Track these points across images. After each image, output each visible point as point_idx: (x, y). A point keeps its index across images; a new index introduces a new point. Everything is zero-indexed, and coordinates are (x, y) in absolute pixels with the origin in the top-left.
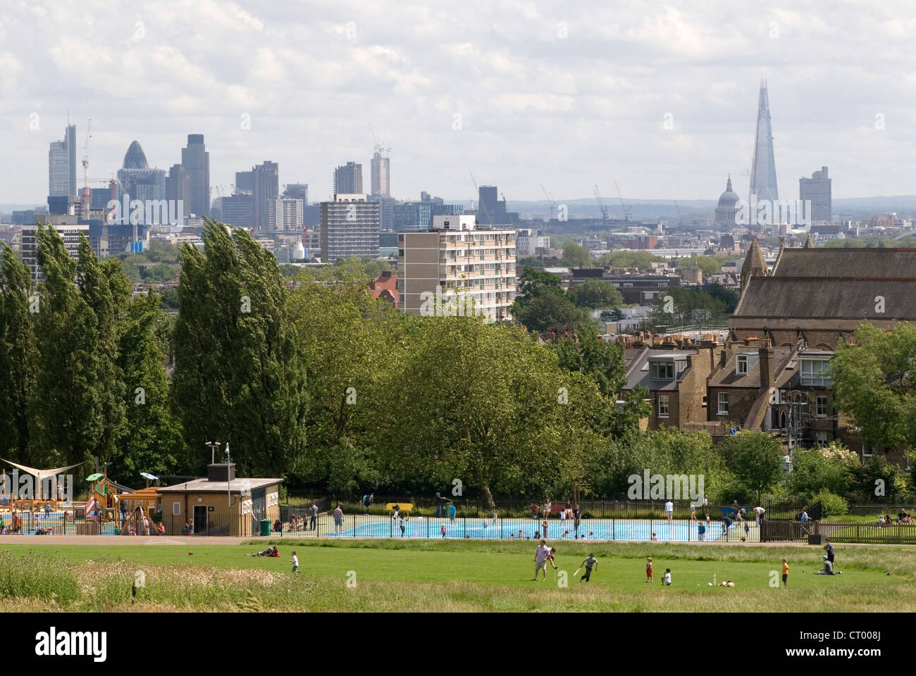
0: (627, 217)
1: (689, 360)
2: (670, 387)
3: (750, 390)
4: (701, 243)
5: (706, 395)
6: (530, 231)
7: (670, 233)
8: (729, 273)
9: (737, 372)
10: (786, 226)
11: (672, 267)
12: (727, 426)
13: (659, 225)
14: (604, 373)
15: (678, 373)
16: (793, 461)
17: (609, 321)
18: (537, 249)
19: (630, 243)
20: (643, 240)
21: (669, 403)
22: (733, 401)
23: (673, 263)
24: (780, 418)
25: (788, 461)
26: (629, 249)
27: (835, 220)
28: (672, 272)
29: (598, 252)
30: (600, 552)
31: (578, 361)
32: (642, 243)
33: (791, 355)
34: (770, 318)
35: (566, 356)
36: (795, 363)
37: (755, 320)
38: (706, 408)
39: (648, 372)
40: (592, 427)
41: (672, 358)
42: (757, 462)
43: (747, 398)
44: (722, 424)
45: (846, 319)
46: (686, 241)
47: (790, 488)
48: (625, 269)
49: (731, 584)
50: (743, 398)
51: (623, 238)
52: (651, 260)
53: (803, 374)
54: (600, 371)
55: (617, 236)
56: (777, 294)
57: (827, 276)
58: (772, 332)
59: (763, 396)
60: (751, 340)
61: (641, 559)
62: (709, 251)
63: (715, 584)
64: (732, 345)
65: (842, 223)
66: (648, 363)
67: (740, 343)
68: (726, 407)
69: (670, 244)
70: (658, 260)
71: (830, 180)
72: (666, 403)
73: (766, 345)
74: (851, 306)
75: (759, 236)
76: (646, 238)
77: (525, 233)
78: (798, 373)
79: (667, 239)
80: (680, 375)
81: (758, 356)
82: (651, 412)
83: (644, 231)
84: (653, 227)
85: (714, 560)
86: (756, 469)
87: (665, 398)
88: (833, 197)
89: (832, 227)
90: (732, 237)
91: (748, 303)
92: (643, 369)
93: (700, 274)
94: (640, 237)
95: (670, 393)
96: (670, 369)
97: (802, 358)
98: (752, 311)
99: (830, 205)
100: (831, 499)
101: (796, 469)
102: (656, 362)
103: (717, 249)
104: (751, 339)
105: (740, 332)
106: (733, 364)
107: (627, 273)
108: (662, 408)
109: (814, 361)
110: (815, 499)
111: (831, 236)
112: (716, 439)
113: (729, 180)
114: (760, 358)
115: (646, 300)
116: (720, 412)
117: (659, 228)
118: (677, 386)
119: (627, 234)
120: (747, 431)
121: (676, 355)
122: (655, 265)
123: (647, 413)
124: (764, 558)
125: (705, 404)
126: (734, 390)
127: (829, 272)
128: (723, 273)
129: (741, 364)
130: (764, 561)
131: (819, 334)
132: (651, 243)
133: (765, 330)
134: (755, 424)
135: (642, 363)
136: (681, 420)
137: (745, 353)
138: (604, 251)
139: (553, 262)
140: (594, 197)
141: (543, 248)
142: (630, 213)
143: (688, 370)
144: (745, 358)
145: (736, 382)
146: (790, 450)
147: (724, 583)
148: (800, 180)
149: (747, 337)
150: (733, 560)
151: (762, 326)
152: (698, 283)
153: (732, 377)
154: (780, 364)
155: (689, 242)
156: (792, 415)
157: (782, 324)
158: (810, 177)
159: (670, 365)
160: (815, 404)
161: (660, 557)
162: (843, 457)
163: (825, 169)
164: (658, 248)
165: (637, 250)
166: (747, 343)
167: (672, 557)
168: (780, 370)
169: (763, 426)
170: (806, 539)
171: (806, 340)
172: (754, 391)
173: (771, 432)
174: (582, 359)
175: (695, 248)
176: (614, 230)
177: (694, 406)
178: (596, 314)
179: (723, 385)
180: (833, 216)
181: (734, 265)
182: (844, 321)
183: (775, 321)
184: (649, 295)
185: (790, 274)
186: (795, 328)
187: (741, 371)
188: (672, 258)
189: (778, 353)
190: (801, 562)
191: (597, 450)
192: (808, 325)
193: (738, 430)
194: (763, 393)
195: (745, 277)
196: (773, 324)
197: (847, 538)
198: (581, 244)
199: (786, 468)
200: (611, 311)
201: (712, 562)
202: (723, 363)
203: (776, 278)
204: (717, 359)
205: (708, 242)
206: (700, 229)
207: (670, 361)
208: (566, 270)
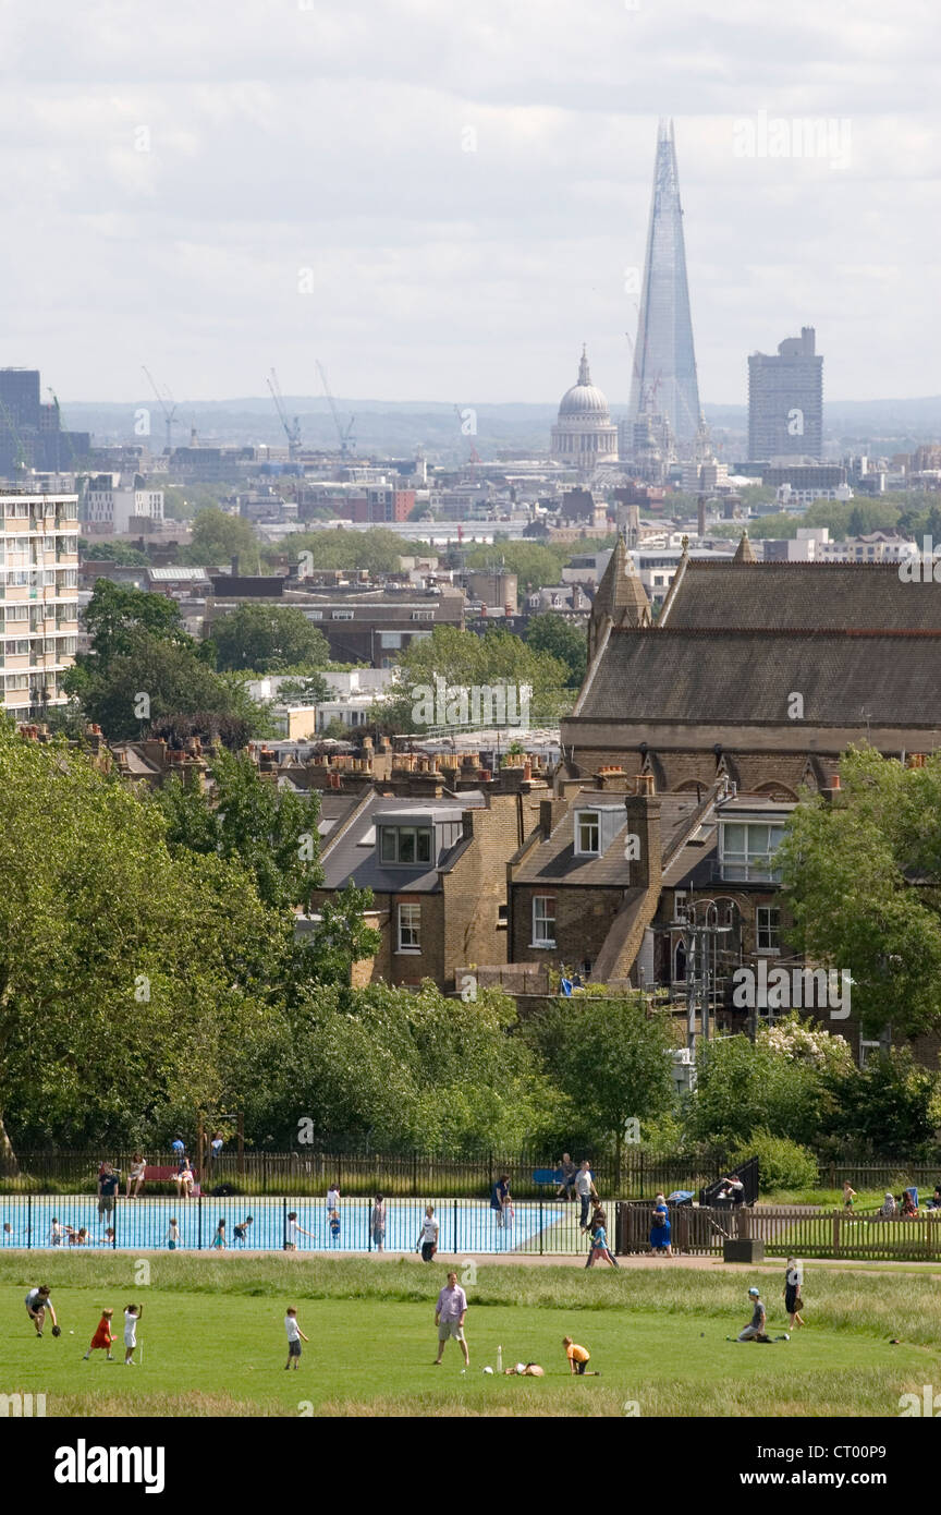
0: (344, 446)
1: (467, 821)
2: (423, 883)
3: (605, 892)
4: (518, 510)
5: (505, 903)
6: (116, 478)
7: (446, 484)
8: (580, 583)
9: (578, 850)
10: (715, 468)
11: (448, 569)
12: (552, 974)
13: (419, 465)
14: (272, 858)
15: (443, 850)
16: (698, 1059)
17: (295, 705)
18: (133, 519)
19: (353, 507)
20: (382, 500)
21: (420, 920)
22: (568, 915)
23: (452, 556)
24: (674, 956)
25: (686, 1061)
26: (350, 522)
27: (832, 454)
28: (447, 581)
29: (277, 528)
30: (251, 1284)
31: (211, 827)
32: (379, 506)
33: (700, 812)
34: (653, 723)
35: (183, 819)
36: (710, 831)
37: (620, 728)
38: (504, 933)
39: (373, 850)
40: (242, 981)
41: (429, 818)
42: (613, 1066)
43: (599, 910)
44: (542, 970)
45: (828, 725)
46: (483, 503)
47: (690, 1125)
48: (339, 573)
49: (535, 1369)
50: (590, 910)
51: (335, 496)
52: (399, 553)
53: (726, 857)
54: (262, 851)
55: (323, 491)
56: (669, 668)
57: (785, 626)
58: (659, 755)
59: (636, 903)
60: (609, 777)
61: (342, 1302)
62: (535, 528)
63: (500, 1369)
64: (566, 789)
65: (847, 461)
66: (373, 829)
67: (583, 783)
68: (552, 931)
69: (446, 509)
70: (417, 550)
71: (821, 359)
72: (414, 920)
73: (644, 789)
74: (837, 697)
75: (653, 492)
76: (389, 495)
77: (106, 480)
78: (714, 853)
79: (438, 498)
80: (447, 856)
81: (624, 815)
82: (377, 947)
83: (383, 479)
84: (407, 468)
85: (506, 1304)
86: (611, 1082)
87: (411, 910)
88: (826, 397)
89: (822, 470)
90: (588, 495)
91: (604, 689)
92: (364, 841)
93: (512, 586)
94: (375, 494)
95: (422, 898)
96: (425, 843)
97: (724, 819)
98: (614, 706)
99: (819, 417)
100: (781, 1153)
101: (703, 1081)
102: (392, 827)
103: (554, 522)
104: (610, 773)
105: (587, 755)
106: (569, 831)
107: (342, 583)
108: (406, 933)
109: (751, 827)
110: (745, 1152)
111: (820, 491)
112: (528, 1005)
113: (583, 360)
114: (630, 819)
115: (384, 650)
116: (539, 942)
117: (419, 472)
118: (440, 883)
119: (344, 485)
120: (598, 987)
121: (437, 811)
122: (407, 563)
123: (370, 951)
124: (617, 1300)
125: (504, 922)
126: (568, 892)
127: (789, 617)
128: (565, 585)
129: (585, 831)
130: (618, 1307)
131: (766, 760)
132: (402, 508)
133: (643, 751)
134: (615, 970)
135: (360, 829)
136: (448, 959)
137: (596, 807)
138: (291, 527)
139: (168, 554)
140: (269, 395)
141: (147, 519)
142: (352, 433)
143: (465, 843)
144: (594, 818)
145: (572, 874)
146: (691, 1035)
147: (521, 1368)
148: (750, 358)
149: (600, 770)
150: (547, 1303)
151: (635, 742)
152: (508, 609)
153: (566, 861)
154: (675, 833)
155: (490, 506)
156: (698, 954)
157: (682, 737)
158: (773, 351)
159: (424, 832)
160: (753, 926)
161: (384, 1297)
162: (815, 1048)
163: (808, 333)
164: (417, 520)
165: (369, 525)
166: (600, 782)
167: (411, 1295)
168: (674, 847)
169: (634, 976)
170: (720, 1248)
171: (734, 775)
172: (616, 894)
173: (650, 990)
174: (220, 827)
175: (503, 519)
176: (314, 475)
177: (479, 926)
178: (265, 688)
179: (545, 880)
180: (826, 443)
181: (591, 564)
182: (821, 731)
183: (667, 729)
184: (391, 639)
185: (701, 621)
186: (710, 745)
187: (585, 847)
188: (449, 545)
189: (669, 807)
190: (699, 1310)
191: (250, 1035)
192: (741, 739)
193: (577, 983)
194: (634, 899)
195: (597, 627)
196: (660, 737)
197: (811, 1248)
198: (235, 510)
199: (682, 1078)
200: (299, 680)
201: (502, 1309)
202: (544, 828)
203: (669, 632)
204: (532, 820)
205: (532, 506)
206: (513, 474)
207: (425, 823)
208: (199, 574)
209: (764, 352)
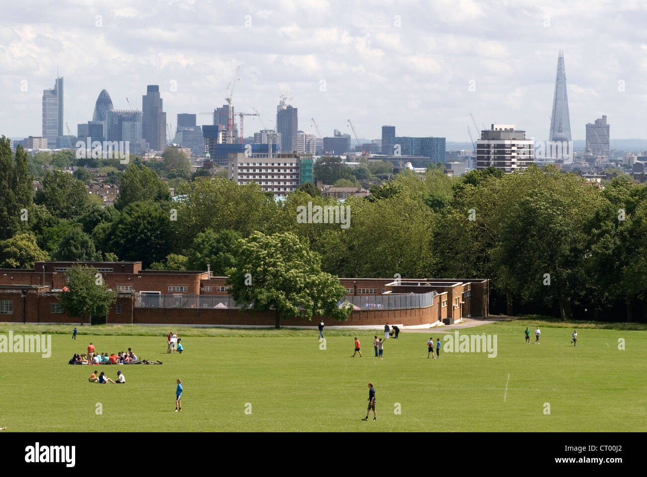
71: (609, 125)
88: (611, 138)
99: (609, 143)
148: (586, 125)
158: (593, 123)
163: (604, 117)
209: (591, 123)
